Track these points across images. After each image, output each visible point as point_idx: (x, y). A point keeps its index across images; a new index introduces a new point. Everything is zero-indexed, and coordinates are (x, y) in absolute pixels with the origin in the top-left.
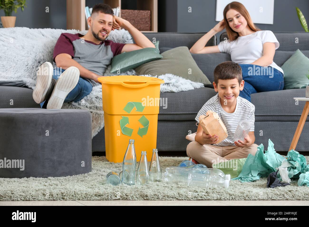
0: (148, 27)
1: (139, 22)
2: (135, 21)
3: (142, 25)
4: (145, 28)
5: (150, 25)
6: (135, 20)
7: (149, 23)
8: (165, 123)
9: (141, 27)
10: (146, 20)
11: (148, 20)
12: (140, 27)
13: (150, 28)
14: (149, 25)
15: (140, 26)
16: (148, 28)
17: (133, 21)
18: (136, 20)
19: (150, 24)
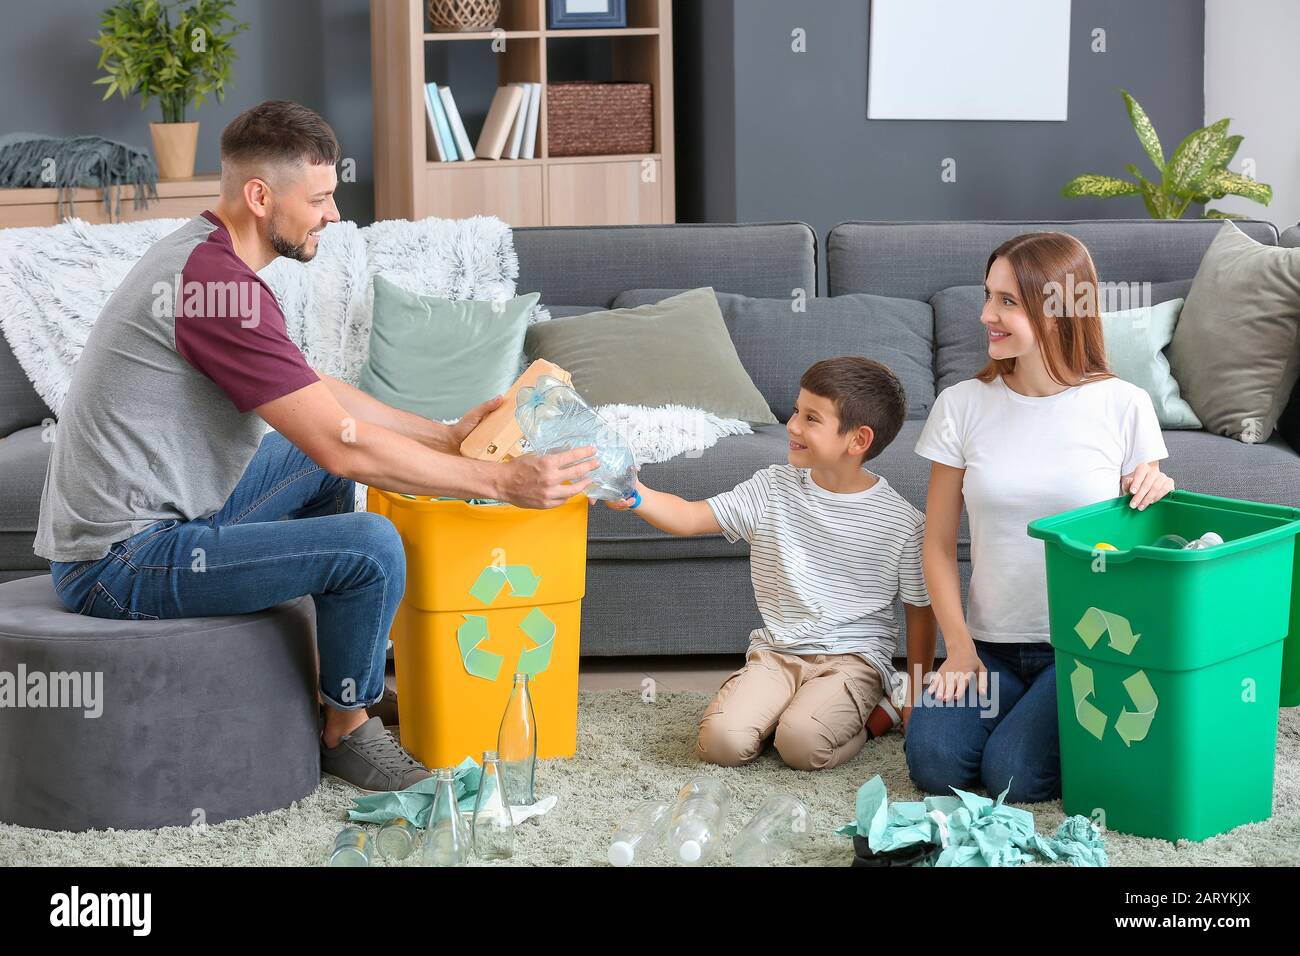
0: (641, 138)
1: (611, 123)
2: (599, 121)
3: (621, 133)
4: (631, 143)
5: (650, 133)
6: (597, 119)
7: (646, 125)
8: (610, 567)
9: (618, 141)
10: (637, 116)
11: (642, 115)
12: (613, 140)
13: (650, 142)
14: (647, 131)
15: (614, 137)
16: (643, 142)
17: (592, 122)
18: (600, 116)
19: (650, 129)
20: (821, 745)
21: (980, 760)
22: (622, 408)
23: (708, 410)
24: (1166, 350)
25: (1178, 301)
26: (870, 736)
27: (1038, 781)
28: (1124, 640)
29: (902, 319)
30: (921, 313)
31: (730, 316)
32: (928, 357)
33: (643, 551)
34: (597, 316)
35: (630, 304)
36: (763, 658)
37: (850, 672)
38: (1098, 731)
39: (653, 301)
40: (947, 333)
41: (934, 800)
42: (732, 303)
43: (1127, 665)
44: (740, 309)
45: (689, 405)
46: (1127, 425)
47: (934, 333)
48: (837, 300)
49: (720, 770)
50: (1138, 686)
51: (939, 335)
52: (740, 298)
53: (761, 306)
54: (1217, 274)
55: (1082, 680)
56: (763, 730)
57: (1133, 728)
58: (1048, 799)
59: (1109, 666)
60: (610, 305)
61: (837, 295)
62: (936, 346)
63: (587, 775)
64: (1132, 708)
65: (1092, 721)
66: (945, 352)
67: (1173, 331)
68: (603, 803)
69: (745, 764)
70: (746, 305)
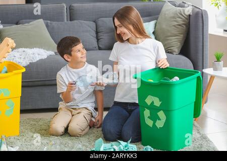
20: (80, 131)
21: (121, 132)
22: (23, 49)
23: (44, 49)
24: (153, 33)
25: (156, 21)
26: (90, 128)
27: (136, 137)
28: (157, 103)
29: (89, 26)
30: (93, 25)
31: (47, 26)
32: (95, 35)
33: (30, 84)
34: (15, 26)
35: (23, 23)
36: (63, 109)
37: (85, 112)
38: (151, 125)
39: (28, 23)
40: (100, 29)
41: (113, 143)
42: (47, 23)
43: (158, 109)
44: (49, 24)
45: (39, 48)
46: (156, 50)
47: (96, 29)
48: (73, 22)
49: (56, 137)
50: (161, 114)
51: (98, 30)
52: (49, 22)
53: (55, 24)
54: (165, 14)
55: (147, 113)
56: (65, 127)
57: (160, 124)
58: (138, 142)
59: (154, 109)
60: (17, 24)
61: (72, 20)
62: (97, 33)
63: (23, 140)
64: (160, 119)
65: (150, 123)
66: (100, 34)
67: (155, 28)
68: (29, 146)
69: (61, 135)
70: (51, 23)
